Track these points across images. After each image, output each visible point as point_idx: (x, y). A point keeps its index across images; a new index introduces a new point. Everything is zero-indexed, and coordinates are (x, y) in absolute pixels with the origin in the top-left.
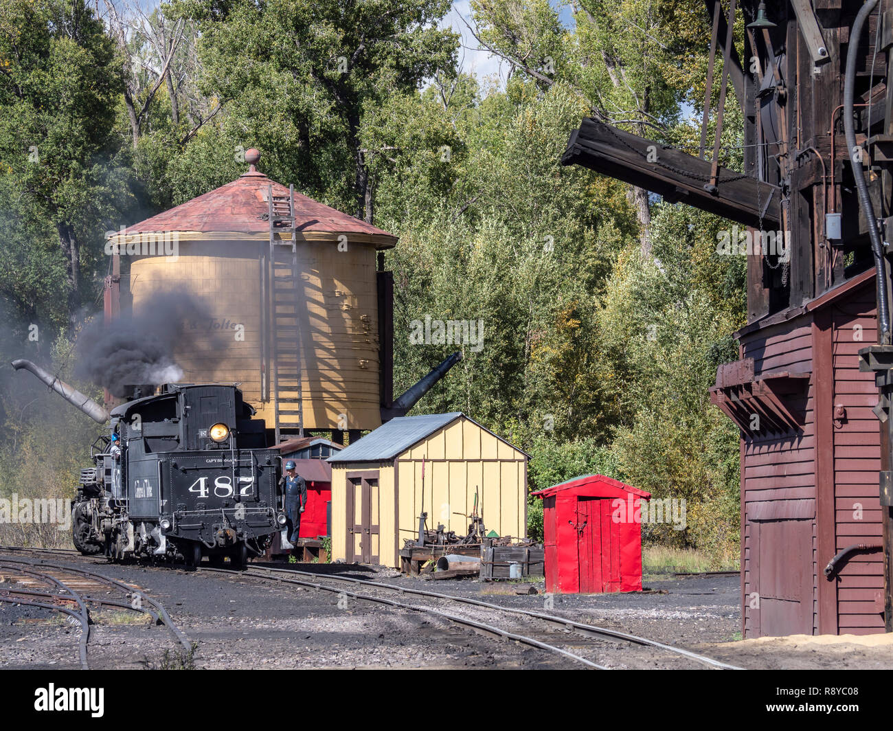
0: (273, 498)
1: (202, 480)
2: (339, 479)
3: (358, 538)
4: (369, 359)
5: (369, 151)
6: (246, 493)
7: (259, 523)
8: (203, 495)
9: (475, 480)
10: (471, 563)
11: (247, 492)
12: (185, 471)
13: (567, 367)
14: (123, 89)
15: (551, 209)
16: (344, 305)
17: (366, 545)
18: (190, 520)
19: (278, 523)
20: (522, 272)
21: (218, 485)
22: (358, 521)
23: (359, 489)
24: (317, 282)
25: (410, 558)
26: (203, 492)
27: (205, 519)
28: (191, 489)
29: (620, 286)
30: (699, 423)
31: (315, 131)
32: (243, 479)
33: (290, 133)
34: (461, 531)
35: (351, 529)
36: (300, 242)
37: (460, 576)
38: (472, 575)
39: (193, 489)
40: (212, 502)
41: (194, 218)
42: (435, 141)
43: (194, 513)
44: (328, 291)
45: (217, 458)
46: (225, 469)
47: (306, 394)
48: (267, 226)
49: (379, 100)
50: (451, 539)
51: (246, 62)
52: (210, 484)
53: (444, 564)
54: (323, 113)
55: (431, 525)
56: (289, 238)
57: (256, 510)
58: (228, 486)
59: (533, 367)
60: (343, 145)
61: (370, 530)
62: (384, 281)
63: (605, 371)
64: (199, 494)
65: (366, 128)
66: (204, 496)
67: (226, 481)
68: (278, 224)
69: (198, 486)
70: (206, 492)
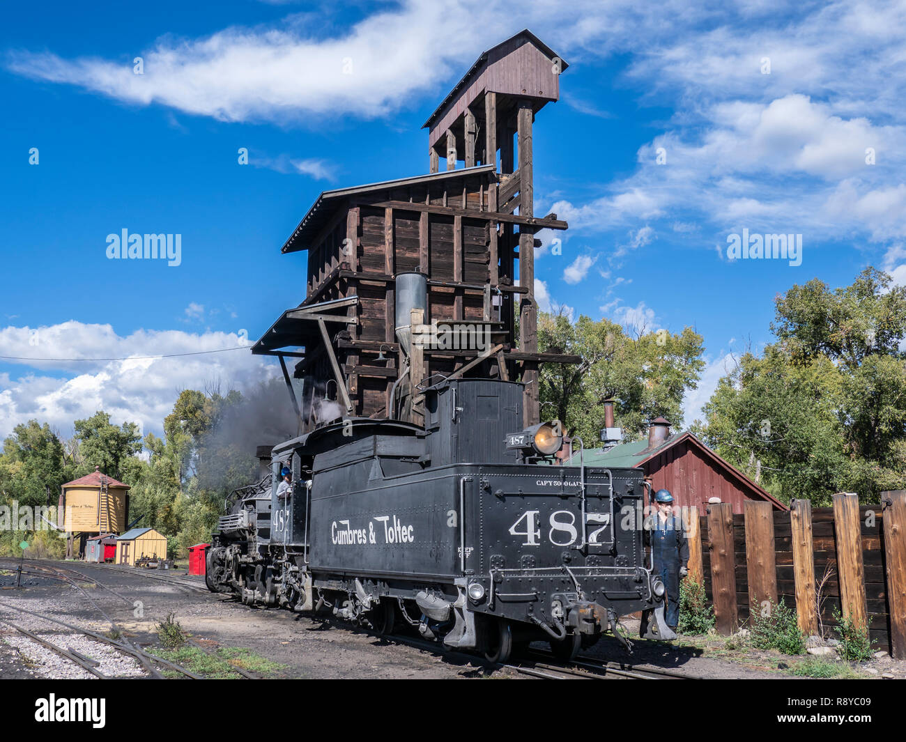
0: (638, 552)
1: (530, 515)
2: (119, 544)
3: (123, 558)
4: (122, 516)
5: (120, 470)
6: (598, 541)
7: (624, 593)
8: (531, 542)
9: (154, 545)
10: (155, 565)
11: (599, 539)
12: (502, 498)
13: (166, 519)
14: (63, 455)
15: (163, 483)
16: (118, 503)
17: (126, 560)
18: (516, 585)
19: (654, 593)
20: (157, 497)
21: (556, 525)
22: (124, 554)
23: (124, 546)
24: (112, 497)
25: (138, 564)
26: (532, 536)
27: (540, 584)
28: (512, 531)
29: (178, 500)
30: (197, 532)
31: (108, 464)
32: (592, 517)
33: (103, 464)
34: (151, 556)
35: (122, 556)
36: (108, 488)
37: (152, 568)
38: (156, 568)
39: (516, 530)
40: (546, 554)
41: (82, 481)
42: (136, 467)
43: (519, 573)
44: (114, 499)
45: (553, 479)
46: (565, 497)
47: (108, 524)
48: (101, 484)
49: (124, 458)
50: (149, 559)
51: (93, 448)
52: (542, 524)
53: (148, 565)
54: (111, 460)
55: (144, 556)
56: (105, 487)
57: (612, 571)
58: (570, 528)
59: (158, 519)
60: (115, 468)
61: (126, 556)
62: (127, 497)
63: (174, 520)
64: (525, 538)
65: (120, 464)
66: (533, 543)
67: (568, 519)
68: (103, 483)
69: (523, 527)
70: (536, 536)
